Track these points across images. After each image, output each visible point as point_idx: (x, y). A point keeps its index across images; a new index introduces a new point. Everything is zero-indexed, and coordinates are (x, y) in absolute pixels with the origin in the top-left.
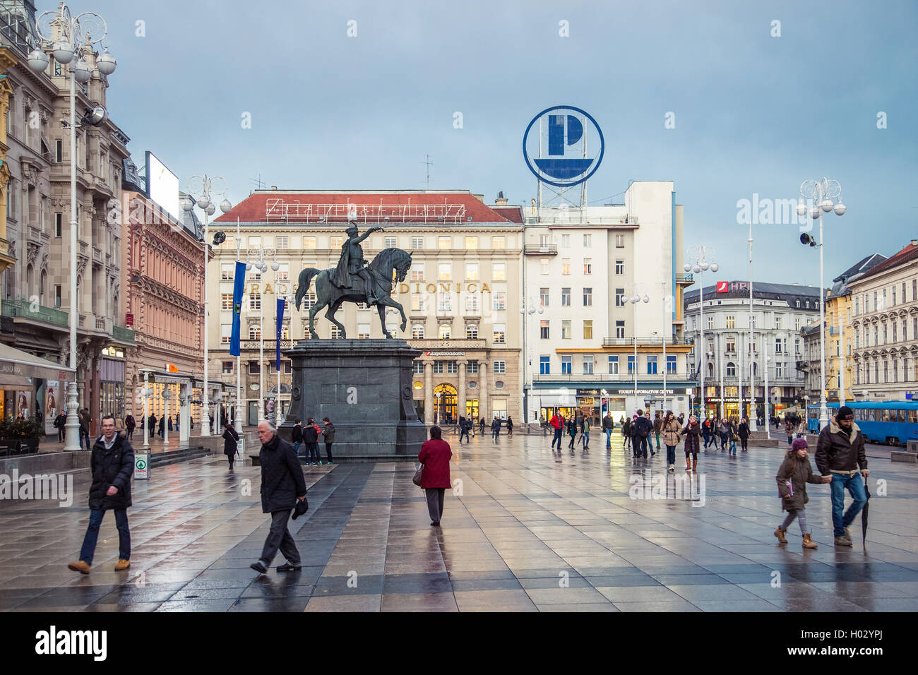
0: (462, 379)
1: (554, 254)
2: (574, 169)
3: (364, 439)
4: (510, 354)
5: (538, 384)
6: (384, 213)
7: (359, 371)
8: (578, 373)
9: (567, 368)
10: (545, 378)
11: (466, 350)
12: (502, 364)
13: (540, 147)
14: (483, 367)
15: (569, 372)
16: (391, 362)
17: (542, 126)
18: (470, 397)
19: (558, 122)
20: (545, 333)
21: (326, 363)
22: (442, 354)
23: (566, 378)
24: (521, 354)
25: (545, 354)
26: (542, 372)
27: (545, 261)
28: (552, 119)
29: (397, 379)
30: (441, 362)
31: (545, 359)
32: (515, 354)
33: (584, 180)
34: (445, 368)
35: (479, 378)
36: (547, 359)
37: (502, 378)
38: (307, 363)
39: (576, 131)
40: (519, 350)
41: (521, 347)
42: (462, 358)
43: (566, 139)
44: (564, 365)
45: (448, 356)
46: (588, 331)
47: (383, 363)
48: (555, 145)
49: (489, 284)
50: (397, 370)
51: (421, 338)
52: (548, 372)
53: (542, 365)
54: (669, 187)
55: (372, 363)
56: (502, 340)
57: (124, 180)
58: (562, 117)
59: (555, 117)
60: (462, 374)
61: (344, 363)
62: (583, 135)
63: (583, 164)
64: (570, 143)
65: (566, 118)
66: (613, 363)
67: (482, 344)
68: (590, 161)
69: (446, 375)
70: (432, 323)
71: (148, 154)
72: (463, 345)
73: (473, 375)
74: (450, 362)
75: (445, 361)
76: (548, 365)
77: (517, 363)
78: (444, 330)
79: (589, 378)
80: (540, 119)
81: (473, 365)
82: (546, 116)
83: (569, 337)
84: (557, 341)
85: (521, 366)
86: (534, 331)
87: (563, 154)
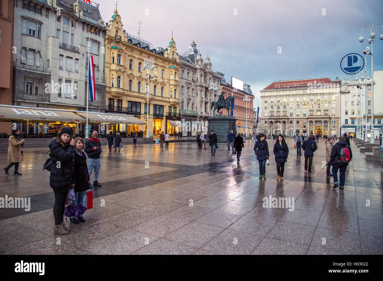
0: (323, 125)
1: (349, 92)
2: (355, 69)
3: (221, 138)
4: (336, 119)
5: (344, 127)
6: (303, 85)
7: (221, 123)
8: (356, 124)
9: (353, 122)
10: (347, 125)
11: (324, 118)
12: (334, 122)
13: (345, 65)
14: (329, 122)
15: (354, 123)
16: (227, 121)
17: (346, 59)
18: (325, 130)
19: (350, 57)
20: (347, 113)
21: (214, 121)
22: (317, 119)
23: (352, 125)
24: (340, 119)
25: (346, 119)
26: (346, 124)
27: (346, 94)
28: (349, 57)
29: (228, 125)
30: (318, 121)
31: (346, 120)
32: (338, 119)
33: (359, 72)
34: (319, 123)
35: (327, 125)
36: (347, 120)
37: (334, 125)
38: (210, 121)
39: (356, 59)
40: (339, 118)
41: (340, 117)
42: (323, 120)
43: (353, 62)
44: (352, 122)
45: (319, 120)
46: (359, 112)
47: (225, 121)
48: (350, 63)
49: (330, 101)
50: (228, 123)
51: (313, 115)
52: (347, 124)
53: (346, 122)
55: (223, 121)
56: (334, 115)
57: (221, 83)
58: (352, 56)
59: (349, 56)
60: (323, 124)
61: (218, 121)
62: (358, 60)
63: (358, 68)
64: (354, 63)
65: (353, 57)
67: (328, 116)
68: (360, 67)
69: (319, 124)
70: (315, 111)
71: (232, 77)
72: (323, 117)
73: (326, 124)
74: (320, 121)
75: (319, 121)
76: (347, 122)
77: (338, 121)
78: (319, 113)
79: (359, 125)
80: (345, 57)
81: (326, 122)
82: (347, 56)
83: (354, 114)
84: (350, 115)
85: (339, 122)
86: (343, 113)
87: (352, 66)
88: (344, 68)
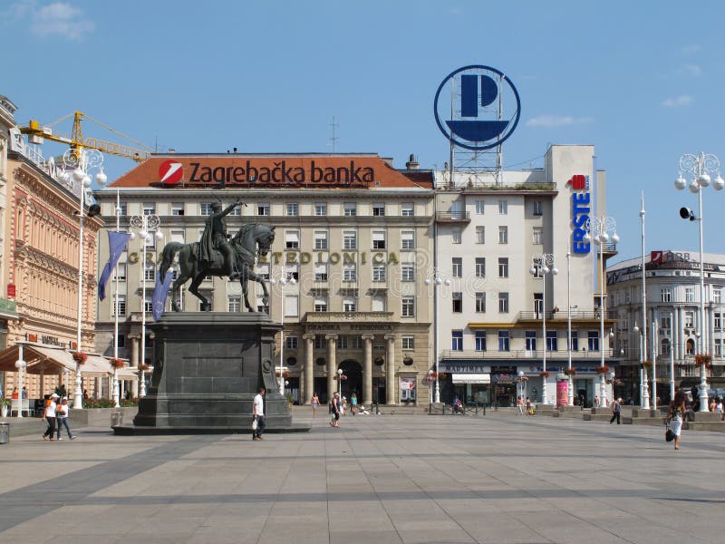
0: (368, 355)
1: (465, 223)
5: (449, 362)
8: (493, 350)
9: (481, 344)
10: (457, 355)
12: (411, 340)
13: (452, 108)
15: (484, 348)
17: (455, 85)
19: (471, 81)
20: (457, 306)
23: (479, 355)
24: (431, 329)
25: (458, 329)
26: (455, 349)
28: (465, 79)
31: (457, 334)
32: (425, 330)
33: (500, 142)
34: (350, 343)
35: (386, 354)
36: (460, 333)
37: (411, 355)
39: (490, 92)
40: (429, 326)
41: (431, 320)
42: (368, 332)
43: (479, 100)
44: (478, 341)
45: (353, 331)
46: (504, 307)
48: (469, 106)
51: (325, 313)
52: (461, 348)
53: (454, 341)
54: (590, 151)
56: (411, 313)
58: (475, 77)
59: (468, 76)
60: (368, 349)
62: (498, 96)
64: (483, 105)
65: (480, 79)
66: (531, 339)
68: (505, 124)
69: (350, 351)
70: (335, 295)
73: (380, 351)
75: (350, 336)
76: (460, 340)
77: (426, 339)
79: (505, 355)
80: (453, 78)
81: (380, 340)
82: (459, 75)
83: (483, 310)
84: (469, 315)
85: (431, 341)
86: (446, 303)
87: (475, 114)
88: (448, 123)
